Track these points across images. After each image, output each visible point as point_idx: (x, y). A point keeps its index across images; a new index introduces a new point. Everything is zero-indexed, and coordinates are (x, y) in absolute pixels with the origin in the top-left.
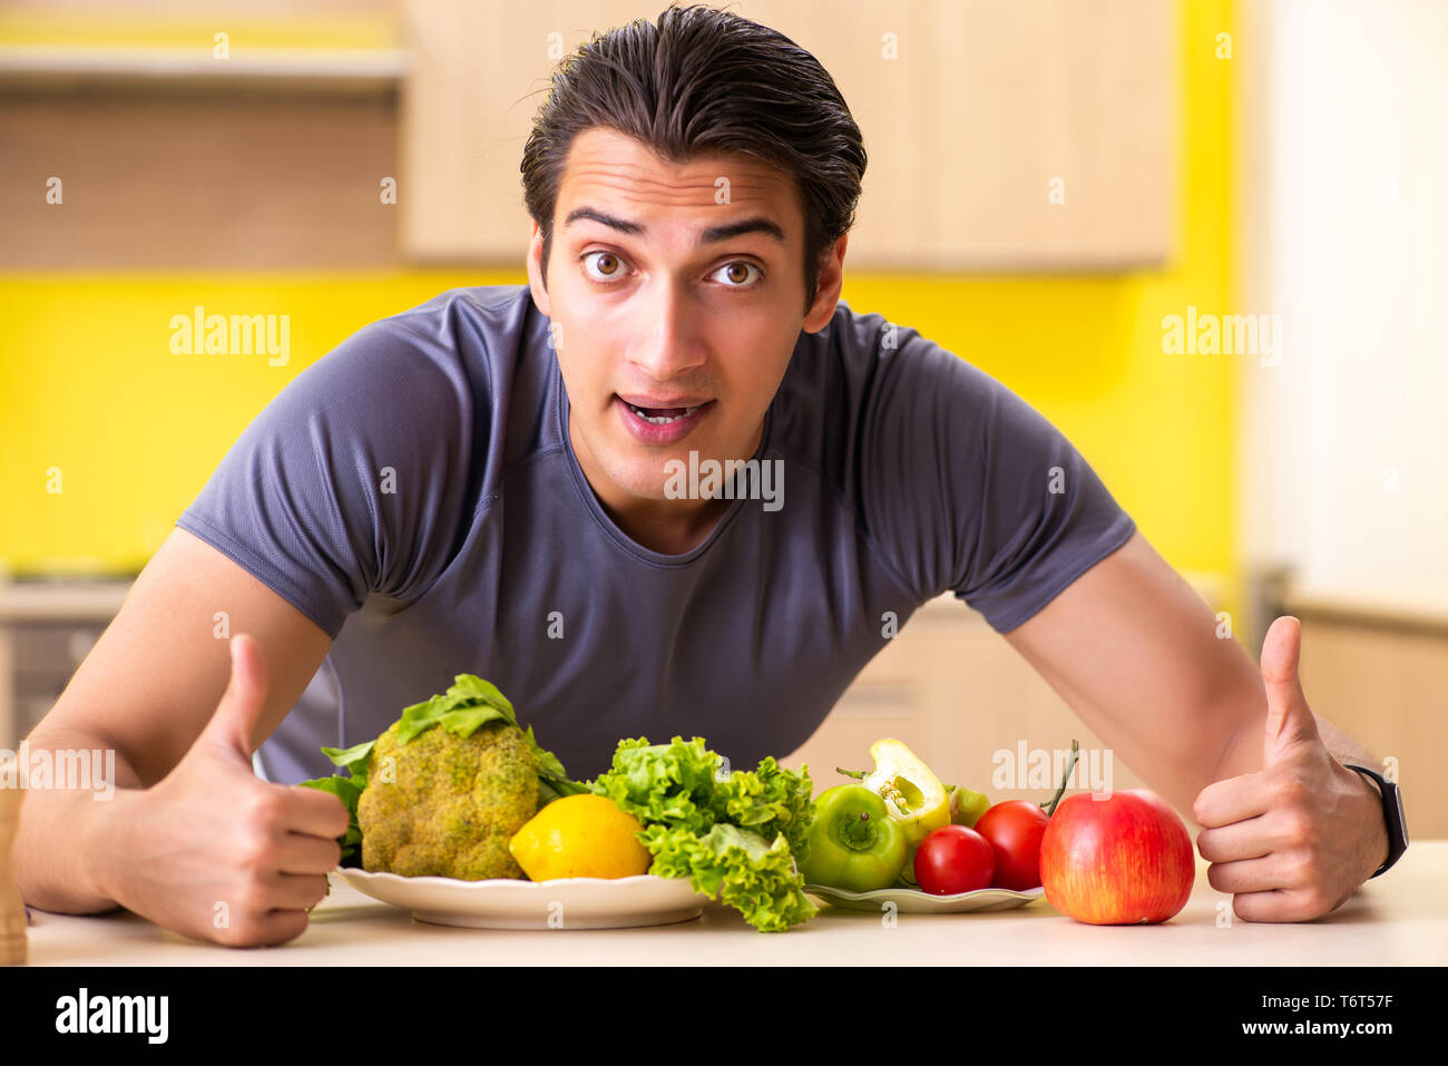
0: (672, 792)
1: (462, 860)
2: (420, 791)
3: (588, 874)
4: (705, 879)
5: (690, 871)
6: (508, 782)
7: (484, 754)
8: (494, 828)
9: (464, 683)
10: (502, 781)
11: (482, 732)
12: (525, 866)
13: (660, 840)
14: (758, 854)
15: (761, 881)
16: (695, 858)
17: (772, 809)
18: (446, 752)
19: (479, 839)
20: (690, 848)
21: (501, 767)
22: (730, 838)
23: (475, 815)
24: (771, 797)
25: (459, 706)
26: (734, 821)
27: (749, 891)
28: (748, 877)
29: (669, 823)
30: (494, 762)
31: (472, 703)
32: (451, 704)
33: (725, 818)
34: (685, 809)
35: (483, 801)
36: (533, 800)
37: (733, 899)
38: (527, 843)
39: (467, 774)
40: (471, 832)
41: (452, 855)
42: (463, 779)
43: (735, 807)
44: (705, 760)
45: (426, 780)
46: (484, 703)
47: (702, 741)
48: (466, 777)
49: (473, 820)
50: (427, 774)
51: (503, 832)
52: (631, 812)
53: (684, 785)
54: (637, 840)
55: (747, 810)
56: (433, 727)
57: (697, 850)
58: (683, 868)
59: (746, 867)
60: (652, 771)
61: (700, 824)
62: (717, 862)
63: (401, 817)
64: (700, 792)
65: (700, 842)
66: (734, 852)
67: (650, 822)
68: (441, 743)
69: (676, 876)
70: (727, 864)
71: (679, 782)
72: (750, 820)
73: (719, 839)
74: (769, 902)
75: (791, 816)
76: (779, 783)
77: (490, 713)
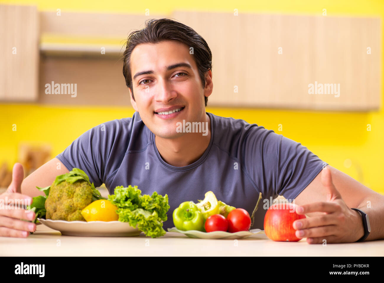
0: (127, 199)
1: (70, 216)
2: (59, 198)
3: (102, 220)
4: (133, 222)
5: (128, 221)
6: (82, 196)
7: (77, 188)
8: (78, 208)
9: (75, 170)
10: (81, 195)
11: (77, 183)
12: (85, 218)
13: (122, 212)
14: (147, 216)
15: (148, 224)
16: (130, 217)
17: (154, 205)
18: (67, 187)
19: (75, 211)
20: (129, 214)
21: (81, 192)
22: (141, 211)
23: (73, 204)
24: (155, 202)
25: (72, 176)
26: (144, 208)
27: (145, 226)
28: (144, 222)
29: (125, 207)
30: (79, 190)
31: (76, 175)
32: (70, 175)
33: (140, 207)
34: (129, 204)
35: (75, 201)
36: (90, 200)
37: (140, 229)
38: (86, 212)
39: (72, 193)
40: (72, 209)
41: (67, 215)
42: (70, 195)
43: (144, 204)
44: (137, 191)
45: (61, 195)
46: (79, 175)
47: (137, 187)
48: (71, 195)
49: (72, 206)
50: (61, 193)
51: (81, 209)
52: (115, 205)
53: (130, 198)
54: (116, 212)
55: (147, 205)
56: (64, 181)
57: (131, 214)
58: (127, 219)
59: (144, 220)
60: (121, 194)
61: (133, 208)
62: (136, 218)
63: (54, 205)
64: (136, 201)
65: (132, 212)
66: (141, 215)
67: (120, 208)
68: (66, 185)
69: (125, 221)
70: (139, 219)
71: (128, 197)
72: (148, 208)
73: (137, 212)
74: (151, 230)
75: (160, 207)
76: (157, 199)
77: (80, 178)
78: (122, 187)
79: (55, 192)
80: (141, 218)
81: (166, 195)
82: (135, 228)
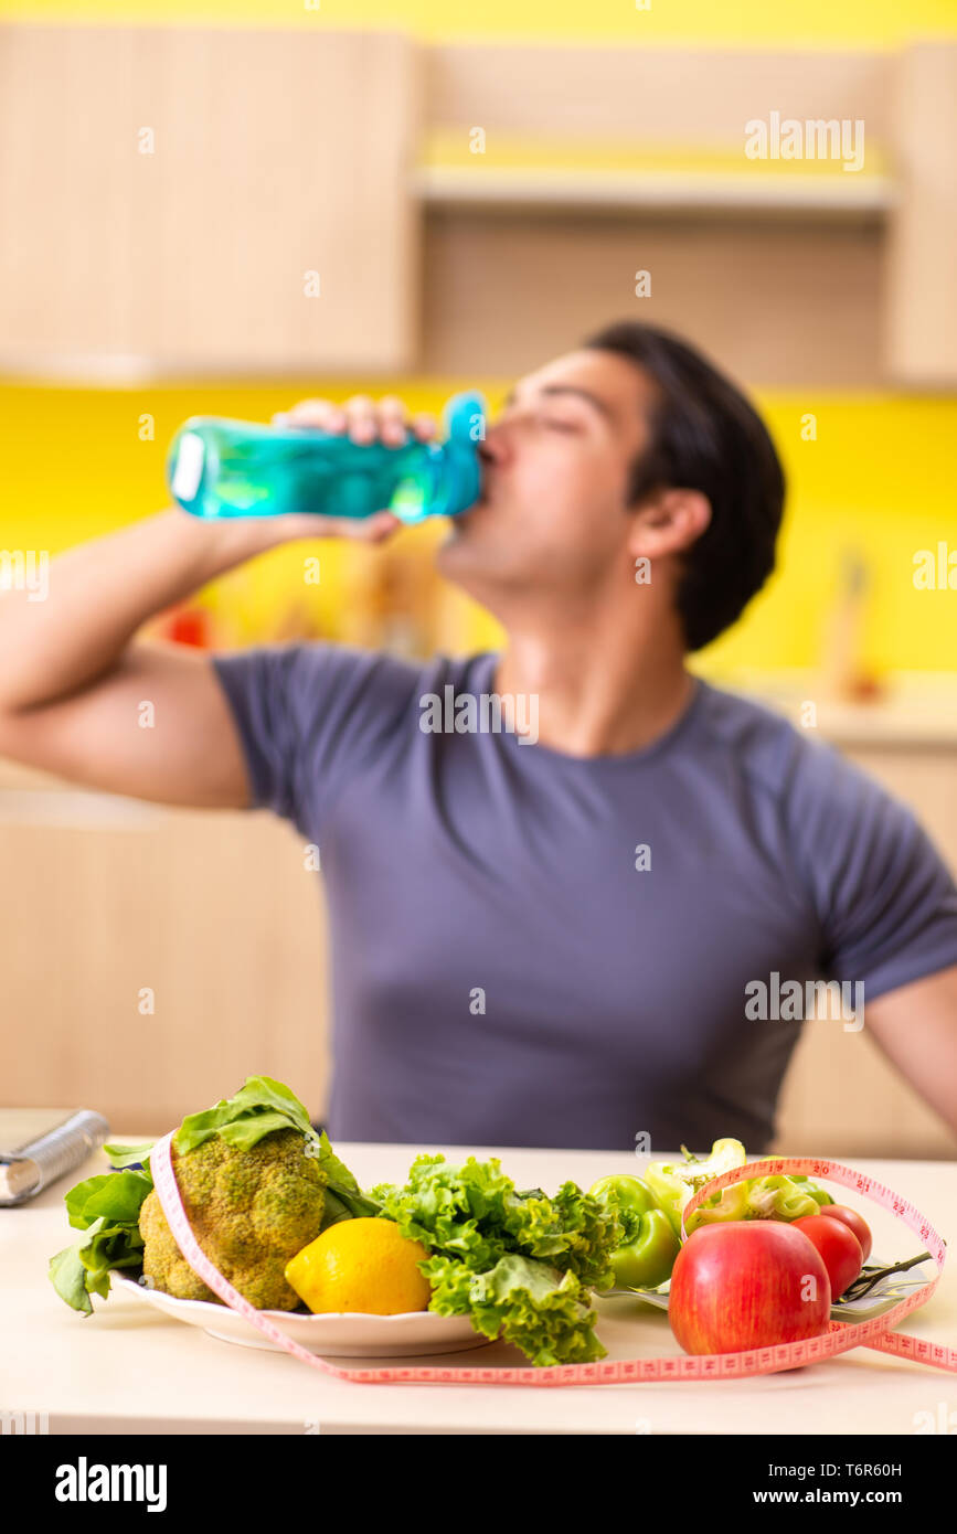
3: (364, 1307)
4: (486, 1318)
5: (470, 1311)
6: (287, 1203)
7: (266, 1170)
8: (272, 1249)
9: (255, 1087)
10: (281, 1201)
11: (266, 1145)
12: (303, 1290)
13: (442, 1274)
14: (543, 1290)
15: (544, 1321)
16: (476, 1297)
17: (566, 1240)
18: (227, 1166)
19: (257, 1261)
20: (469, 1286)
21: (282, 1186)
22: (517, 1276)
23: (252, 1235)
24: (569, 1224)
25: (245, 1115)
26: (525, 1252)
27: (534, 1332)
28: (530, 1318)
29: (455, 1255)
30: (275, 1179)
31: (259, 1110)
32: (236, 1111)
33: (515, 1247)
34: (468, 1240)
35: (261, 1221)
36: (318, 1215)
37: (513, 1339)
38: (302, 1269)
39: (245, 1192)
40: (247, 1254)
41: (227, 1275)
42: (240, 1197)
43: (527, 1236)
44: (499, 1183)
48: (244, 1195)
49: (249, 1241)
51: (285, 1255)
52: (415, 1239)
53: (471, 1216)
54: (419, 1270)
55: (540, 1239)
56: (215, 1138)
57: (479, 1288)
58: (462, 1306)
59: (530, 1307)
60: (440, 1197)
62: (499, 1302)
64: (494, 1218)
66: (518, 1292)
67: (438, 1252)
68: (221, 1156)
69: (456, 1312)
70: (508, 1304)
71: (466, 1210)
72: (542, 1249)
73: (506, 1276)
75: (587, 1245)
76: (579, 1209)
77: (276, 1122)
80: (520, 1301)
82: (493, 1335)
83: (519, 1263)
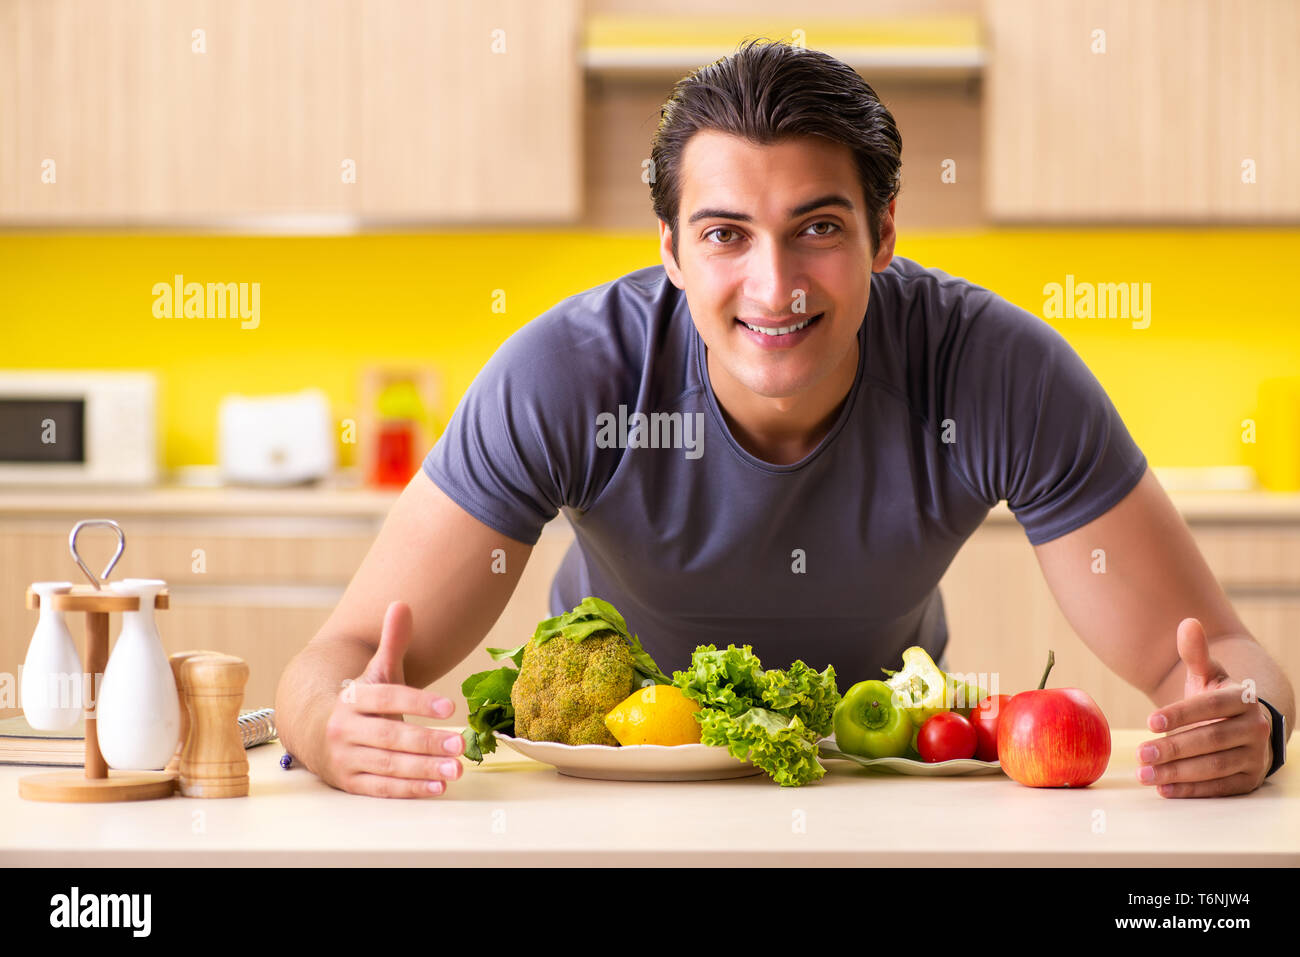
0: (722, 683)
1: (574, 730)
2: (544, 681)
3: (657, 742)
4: (738, 747)
5: (727, 743)
6: (606, 675)
7: (592, 655)
8: (596, 708)
9: (587, 603)
10: (602, 675)
11: (592, 639)
12: (616, 733)
13: (711, 720)
14: (774, 728)
15: (778, 750)
16: (730, 732)
17: (795, 698)
18: (566, 653)
19: (586, 715)
20: (726, 725)
21: (602, 664)
22: (759, 717)
23: (582, 698)
24: (799, 689)
25: (580, 620)
26: (767, 706)
27: (771, 756)
28: (767, 746)
29: (719, 707)
30: (597, 661)
31: (590, 617)
32: (573, 618)
33: (759, 703)
34: (727, 697)
35: (588, 688)
36: (628, 685)
37: (757, 762)
38: (615, 719)
39: (578, 669)
40: (579, 711)
41: (567, 726)
42: (574, 673)
43: (767, 696)
44: (750, 661)
45: (549, 672)
46: (599, 618)
47: (750, 647)
48: (577, 672)
49: (581, 701)
50: (550, 668)
51: (605, 711)
52: (692, 698)
53: (730, 680)
54: (694, 718)
55: (776, 698)
56: (558, 635)
57: (732, 726)
58: (721, 738)
59: (766, 739)
60: (708, 669)
61: (740, 708)
62: (744, 736)
63: (533, 698)
64: (747, 685)
65: (732, 720)
66: (758, 728)
67: (707, 706)
68: (562, 646)
69: (716, 744)
70: (752, 737)
71: (726, 677)
72: (778, 705)
73: (750, 719)
74: (787, 765)
75: (811, 703)
76: (804, 679)
77: (600, 625)
78: (712, 649)
79: (535, 665)
80: (759, 735)
81: (830, 666)
82: (743, 761)
83: (762, 712)
